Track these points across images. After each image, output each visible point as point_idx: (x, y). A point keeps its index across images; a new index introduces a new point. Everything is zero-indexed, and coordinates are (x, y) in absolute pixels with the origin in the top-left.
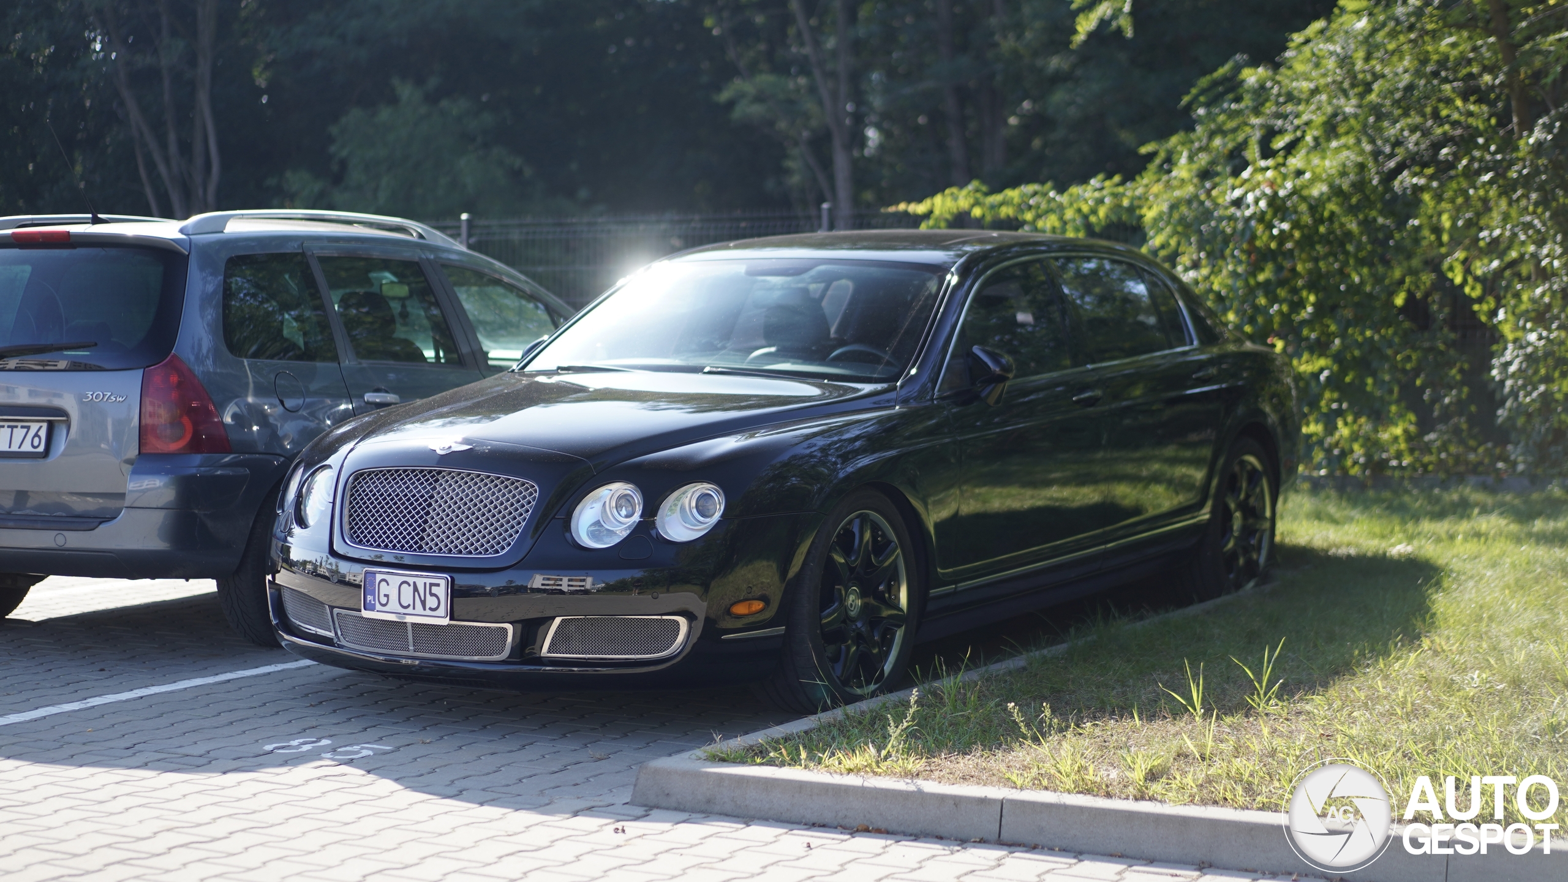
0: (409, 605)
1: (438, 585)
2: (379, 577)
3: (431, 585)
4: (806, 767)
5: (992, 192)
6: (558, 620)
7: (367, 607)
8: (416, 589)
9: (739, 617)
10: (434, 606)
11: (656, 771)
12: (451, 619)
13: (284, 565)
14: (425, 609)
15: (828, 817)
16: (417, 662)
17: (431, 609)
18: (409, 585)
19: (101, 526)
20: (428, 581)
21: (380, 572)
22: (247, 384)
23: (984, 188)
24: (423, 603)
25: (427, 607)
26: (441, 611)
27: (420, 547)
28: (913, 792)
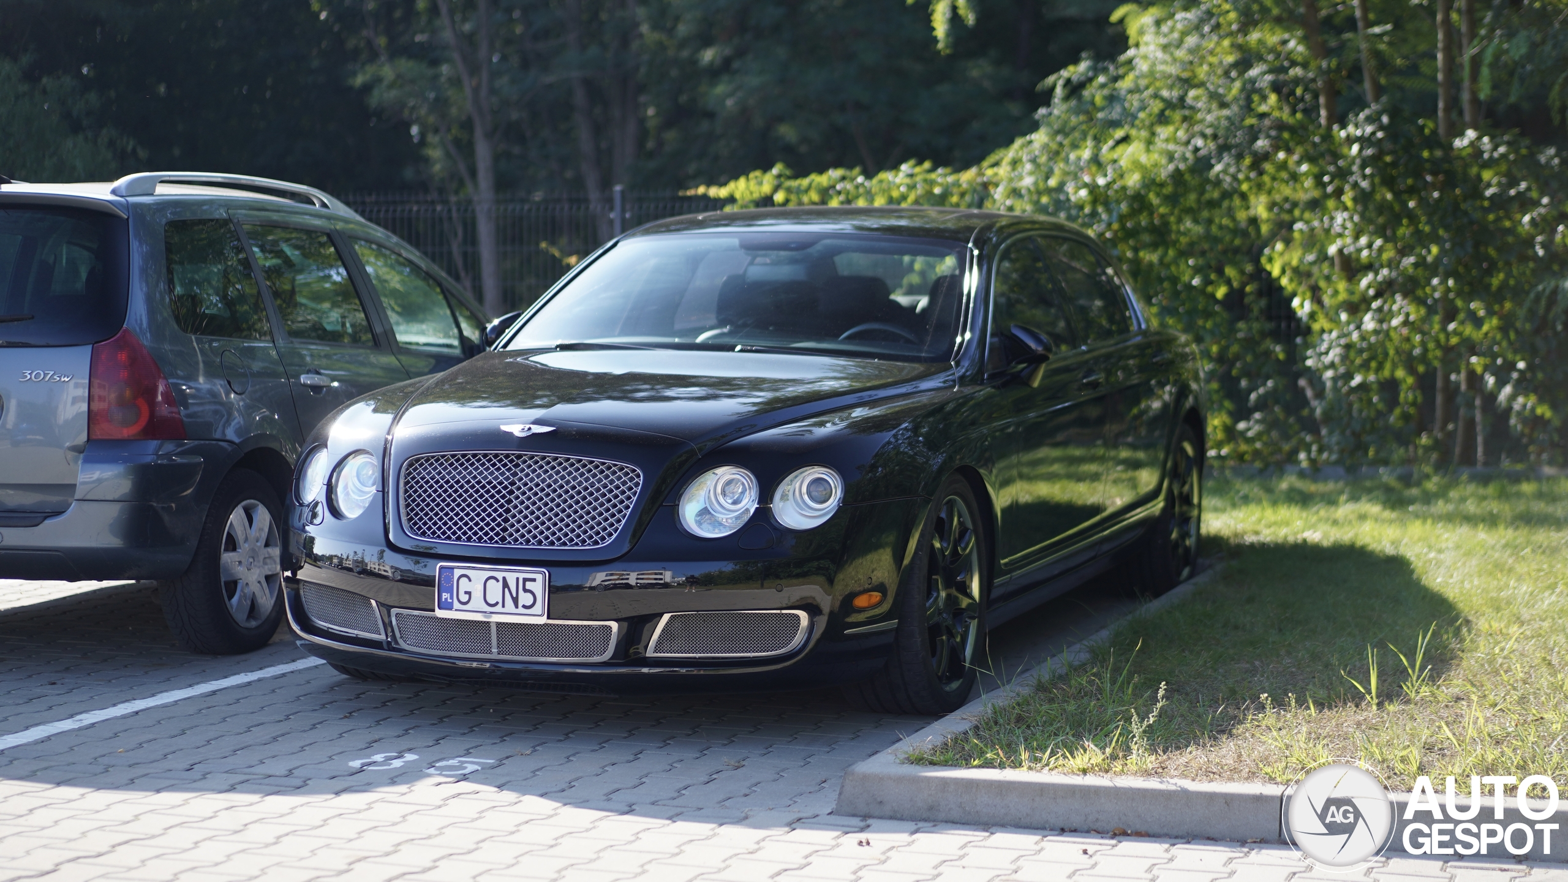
0: (497, 603)
1: (534, 580)
2: (457, 573)
3: (525, 580)
4: (1030, 768)
5: (796, 177)
6: (666, 617)
7: (441, 606)
8: (505, 585)
9: (861, 610)
10: (529, 603)
11: (865, 778)
12: (549, 618)
13: (308, 560)
14: (517, 607)
15: (1076, 821)
16: (488, 665)
17: (524, 607)
18: (498, 581)
19: (47, 522)
20: (522, 576)
21: (458, 567)
22: (197, 363)
23: (788, 172)
24: (515, 601)
25: (520, 604)
26: (538, 609)
27: (503, 539)
28: (1175, 792)
